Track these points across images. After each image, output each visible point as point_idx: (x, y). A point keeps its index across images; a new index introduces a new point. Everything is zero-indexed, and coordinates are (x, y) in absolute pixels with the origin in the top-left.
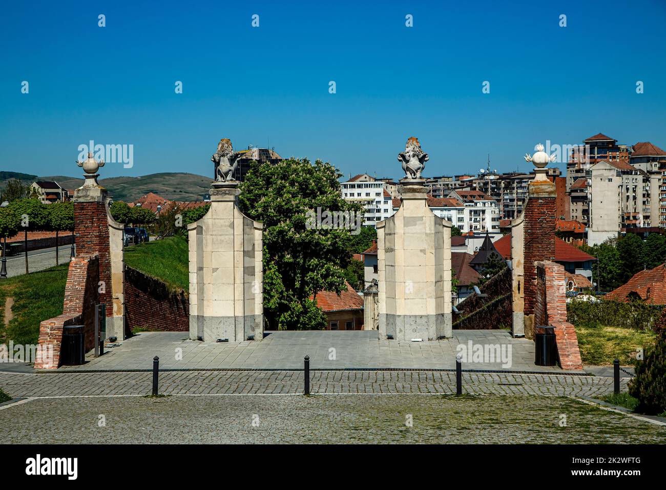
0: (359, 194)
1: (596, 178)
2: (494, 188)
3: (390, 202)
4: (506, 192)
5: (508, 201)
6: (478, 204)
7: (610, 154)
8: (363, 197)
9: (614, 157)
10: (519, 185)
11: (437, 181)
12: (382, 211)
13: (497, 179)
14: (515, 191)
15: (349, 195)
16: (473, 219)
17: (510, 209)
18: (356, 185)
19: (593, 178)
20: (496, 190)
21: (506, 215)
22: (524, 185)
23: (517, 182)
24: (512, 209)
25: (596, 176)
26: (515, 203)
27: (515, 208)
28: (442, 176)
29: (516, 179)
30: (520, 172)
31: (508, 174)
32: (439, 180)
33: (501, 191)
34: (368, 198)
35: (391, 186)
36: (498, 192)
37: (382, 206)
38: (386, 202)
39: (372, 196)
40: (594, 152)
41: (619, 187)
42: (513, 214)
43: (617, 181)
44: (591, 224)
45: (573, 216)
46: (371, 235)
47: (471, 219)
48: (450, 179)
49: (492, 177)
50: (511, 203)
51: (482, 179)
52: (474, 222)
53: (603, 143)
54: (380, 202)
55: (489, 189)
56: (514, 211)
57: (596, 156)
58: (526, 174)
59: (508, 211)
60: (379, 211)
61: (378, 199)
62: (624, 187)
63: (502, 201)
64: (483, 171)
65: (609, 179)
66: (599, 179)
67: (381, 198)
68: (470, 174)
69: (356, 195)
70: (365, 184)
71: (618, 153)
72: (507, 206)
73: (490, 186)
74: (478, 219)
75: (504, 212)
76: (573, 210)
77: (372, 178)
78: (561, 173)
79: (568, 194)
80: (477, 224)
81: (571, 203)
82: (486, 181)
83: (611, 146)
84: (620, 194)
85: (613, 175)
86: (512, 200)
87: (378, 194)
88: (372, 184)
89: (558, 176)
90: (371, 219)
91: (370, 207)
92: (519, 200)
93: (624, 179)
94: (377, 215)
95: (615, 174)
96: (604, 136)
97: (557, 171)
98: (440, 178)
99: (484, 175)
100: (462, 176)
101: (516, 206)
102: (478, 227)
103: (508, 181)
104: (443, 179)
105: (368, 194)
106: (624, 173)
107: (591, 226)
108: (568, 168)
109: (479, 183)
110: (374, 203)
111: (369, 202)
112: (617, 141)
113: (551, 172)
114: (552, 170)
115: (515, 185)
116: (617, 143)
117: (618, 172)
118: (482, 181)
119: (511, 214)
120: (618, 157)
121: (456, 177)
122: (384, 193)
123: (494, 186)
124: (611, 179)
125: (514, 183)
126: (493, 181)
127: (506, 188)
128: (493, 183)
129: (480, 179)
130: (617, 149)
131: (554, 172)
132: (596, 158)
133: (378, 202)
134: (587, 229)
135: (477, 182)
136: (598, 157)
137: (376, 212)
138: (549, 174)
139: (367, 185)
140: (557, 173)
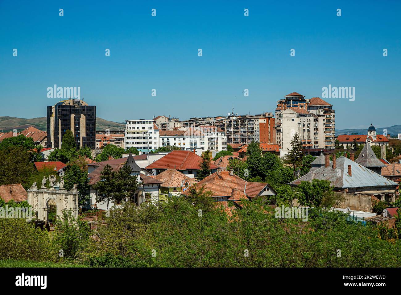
0: (138, 128)
1: (285, 119)
2: (235, 124)
3: (158, 133)
4: (241, 127)
5: (243, 132)
6: (214, 134)
7: (300, 104)
8: (141, 129)
9: (302, 106)
10: (248, 123)
11: (204, 120)
12: (153, 138)
13: (237, 119)
14: (246, 126)
15: (132, 128)
16: (210, 143)
17: (244, 137)
18: (136, 122)
19: (283, 119)
20: (236, 126)
21: (242, 141)
22: (251, 122)
23: (248, 121)
24: (245, 137)
25: (285, 117)
26: (246, 133)
27: (247, 137)
28: (207, 117)
29: (247, 119)
30: (251, 115)
31: (243, 116)
32: (205, 119)
33: (239, 126)
34: (144, 130)
35: (178, 123)
36: (237, 127)
37: (153, 135)
38: (155, 133)
39: (147, 129)
40: (290, 102)
41: (298, 124)
42: (246, 140)
43: (297, 120)
44: (282, 146)
45: (277, 142)
46: (121, 153)
47: (209, 143)
48: (212, 119)
49: (234, 118)
50: (244, 134)
51: (229, 119)
52: (211, 145)
53: (296, 98)
54: (151, 132)
55: (232, 125)
56: (246, 138)
57: (292, 105)
58: (253, 116)
59: (243, 139)
60: (150, 138)
61: (150, 131)
62: (302, 125)
63: (239, 132)
64: (229, 114)
65: (292, 119)
66: (286, 119)
67: (152, 130)
68: (223, 116)
69: (136, 128)
70: (142, 122)
71: (305, 104)
72: (242, 135)
73: (233, 123)
74: (214, 143)
75: (241, 139)
76: (277, 138)
77: (167, 118)
78: (273, 116)
79: (275, 128)
80: (212, 146)
81: (277, 134)
82: (231, 120)
83: (300, 99)
84: (299, 129)
85: (295, 117)
86: (245, 132)
87: (150, 128)
88: (146, 122)
89: (271, 117)
90: (145, 143)
91: (145, 135)
92: (248, 132)
93: (302, 119)
94: (150, 140)
95: (296, 117)
96: (297, 93)
97: (271, 115)
98: (206, 118)
99: (230, 117)
100: (218, 117)
101: (247, 135)
102: (214, 148)
103: (243, 120)
104: (207, 119)
105: (144, 128)
106: (302, 116)
107: (282, 148)
108: (276, 112)
109: (227, 121)
110: (148, 133)
111: (144, 132)
112: (305, 97)
113: (267, 115)
114: (268, 114)
115: (246, 123)
116: (304, 98)
117: (297, 115)
118: (228, 120)
119: (244, 140)
120: (305, 106)
121: (215, 117)
122: (154, 127)
123: (235, 123)
124: (294, 119)
125: (246, 121)
126: (234, 120)
127: (242, 124)
128: (234, 121)
129: (228, 119)
130: (305, 101)
131: (269, 115)
132: (291, 106)
133: (150, 132)
134: (280, 149)
135: (226, 120)
136: (293, 106)
137: (149, 139)
138: (266, 116)
139: (143, 122)
140: (271, 116)
